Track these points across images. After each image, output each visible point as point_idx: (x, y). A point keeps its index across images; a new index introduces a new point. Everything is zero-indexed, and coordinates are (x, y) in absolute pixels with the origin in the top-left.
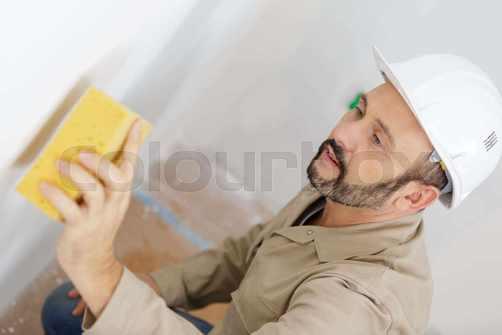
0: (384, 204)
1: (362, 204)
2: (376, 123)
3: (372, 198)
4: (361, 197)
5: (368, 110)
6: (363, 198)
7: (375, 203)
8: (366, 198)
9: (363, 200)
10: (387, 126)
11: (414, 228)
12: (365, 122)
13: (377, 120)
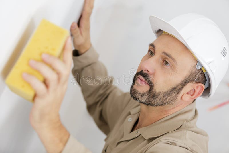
0: (177, 100)
1: (165, 102)
2: (163, 55)
3: (169, 97)
4: (164, 98)
5: (156, 50)
6: (165, 98)
7: (172, 100)
8: (166, 98)
9: (165, 100)
10: (170, 54)
11: (193, 113)
12: (156, 57)
13: (163, 53)
